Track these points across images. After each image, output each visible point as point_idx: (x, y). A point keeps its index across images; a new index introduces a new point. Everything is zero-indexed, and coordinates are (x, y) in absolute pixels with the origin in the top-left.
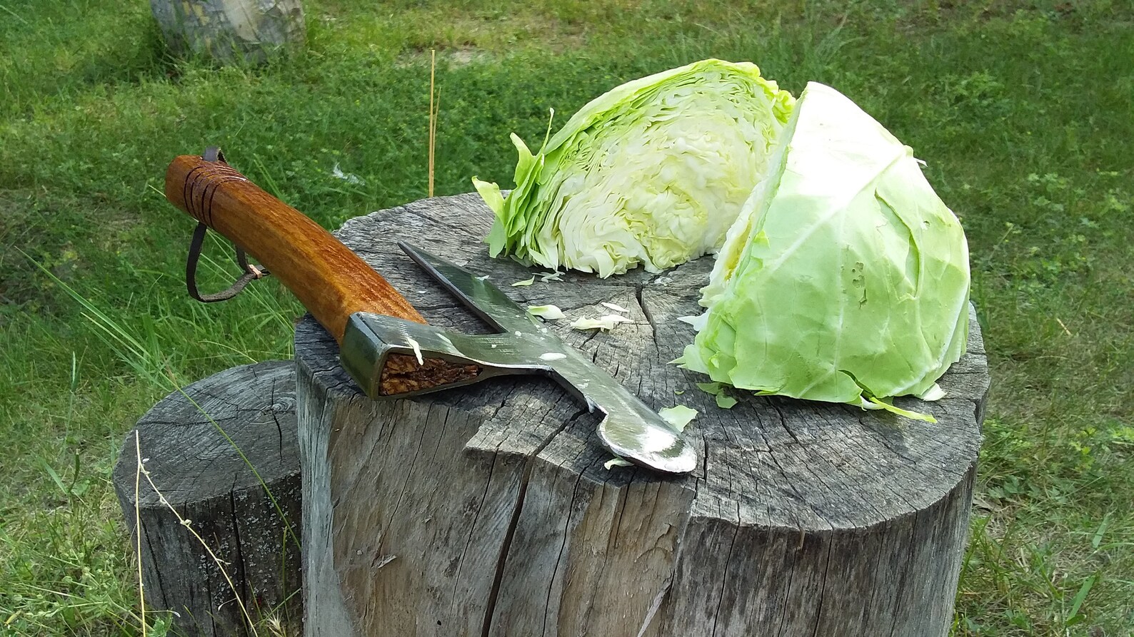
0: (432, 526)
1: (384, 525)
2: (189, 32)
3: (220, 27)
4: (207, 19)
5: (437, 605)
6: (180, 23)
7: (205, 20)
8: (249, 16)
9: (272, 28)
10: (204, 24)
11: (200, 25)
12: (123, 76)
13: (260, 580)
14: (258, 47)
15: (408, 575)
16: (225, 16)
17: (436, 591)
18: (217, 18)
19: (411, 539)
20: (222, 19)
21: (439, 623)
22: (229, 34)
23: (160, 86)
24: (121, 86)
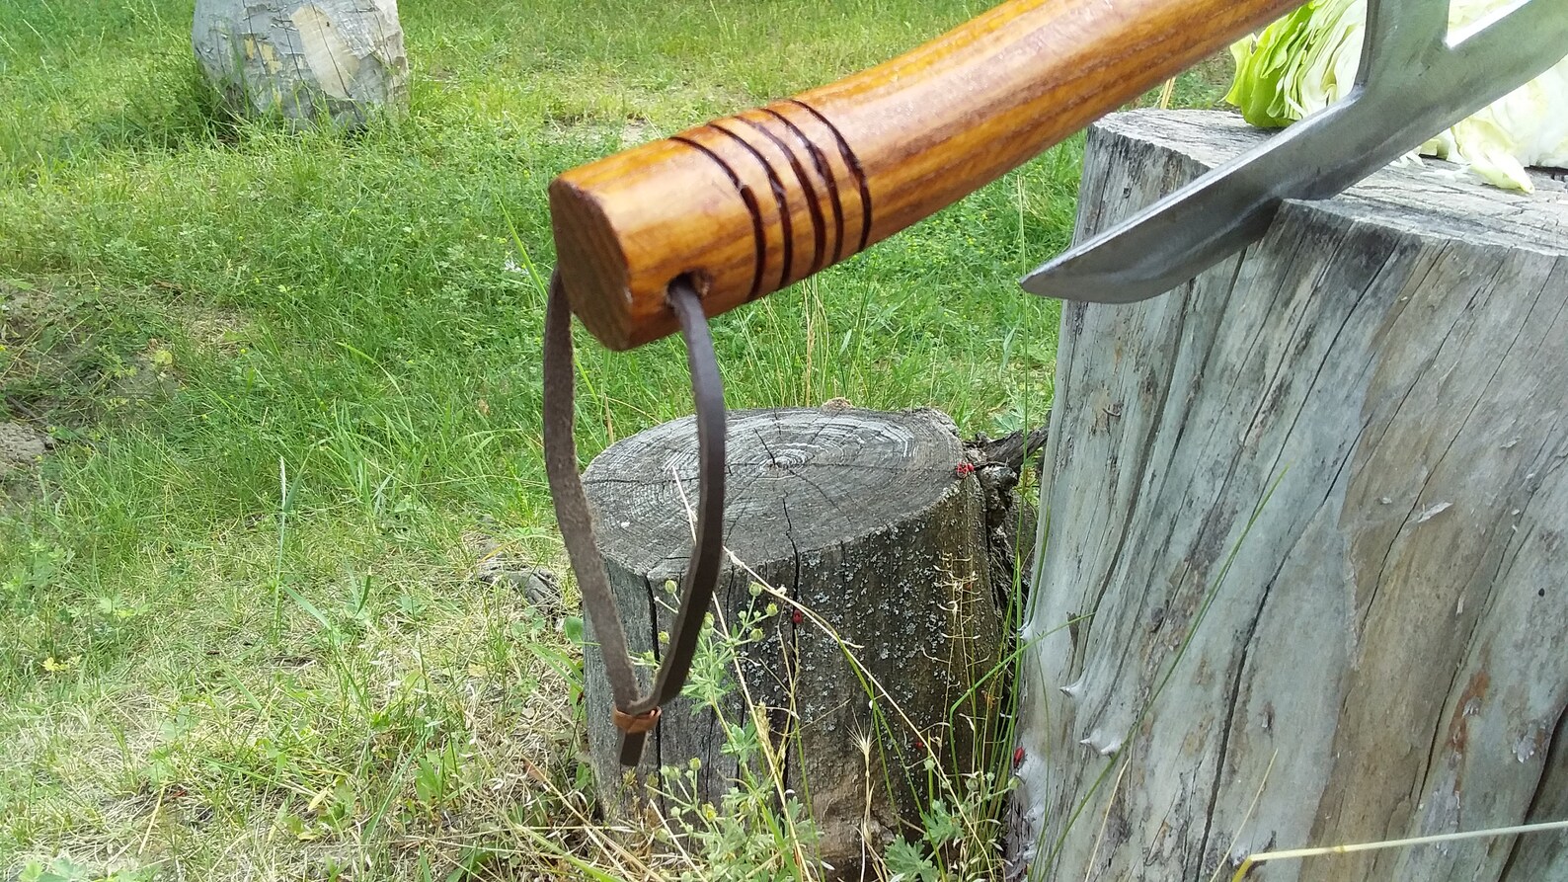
0: (1515, 454)
1: (1436, 455)
2: (251, 83)
3: (296, 76)
4: (279, 65)
5: (1548, 561)
6: (240, 69)
7: (276, 66)
8: (339, 64)
9: (370, 81)
10: (274, 72)
11: (268, 72)
12: (158, 140)
13: (816, 693)
14: (351, 106)
15: (1456, 536)
16: (305, 62)
17: (1556, 537)
18: (293, 64)
19: (1475, 476)
20: (301, 66)
21: (1542, 593)
22: (306, 89)
23: (215, 153)
24: (152, 150)
